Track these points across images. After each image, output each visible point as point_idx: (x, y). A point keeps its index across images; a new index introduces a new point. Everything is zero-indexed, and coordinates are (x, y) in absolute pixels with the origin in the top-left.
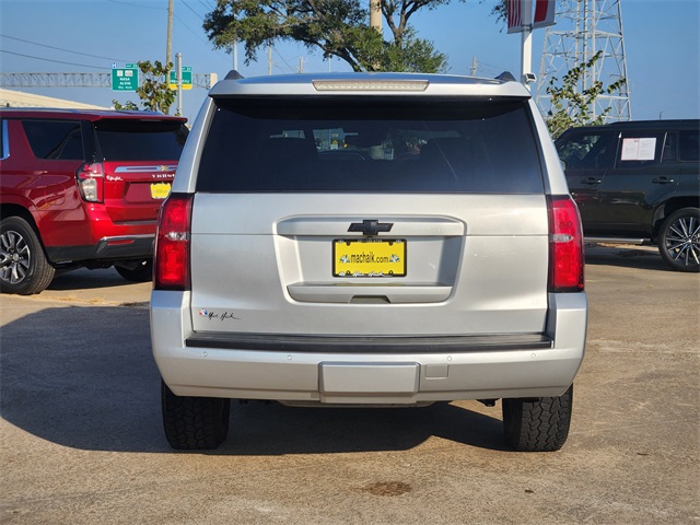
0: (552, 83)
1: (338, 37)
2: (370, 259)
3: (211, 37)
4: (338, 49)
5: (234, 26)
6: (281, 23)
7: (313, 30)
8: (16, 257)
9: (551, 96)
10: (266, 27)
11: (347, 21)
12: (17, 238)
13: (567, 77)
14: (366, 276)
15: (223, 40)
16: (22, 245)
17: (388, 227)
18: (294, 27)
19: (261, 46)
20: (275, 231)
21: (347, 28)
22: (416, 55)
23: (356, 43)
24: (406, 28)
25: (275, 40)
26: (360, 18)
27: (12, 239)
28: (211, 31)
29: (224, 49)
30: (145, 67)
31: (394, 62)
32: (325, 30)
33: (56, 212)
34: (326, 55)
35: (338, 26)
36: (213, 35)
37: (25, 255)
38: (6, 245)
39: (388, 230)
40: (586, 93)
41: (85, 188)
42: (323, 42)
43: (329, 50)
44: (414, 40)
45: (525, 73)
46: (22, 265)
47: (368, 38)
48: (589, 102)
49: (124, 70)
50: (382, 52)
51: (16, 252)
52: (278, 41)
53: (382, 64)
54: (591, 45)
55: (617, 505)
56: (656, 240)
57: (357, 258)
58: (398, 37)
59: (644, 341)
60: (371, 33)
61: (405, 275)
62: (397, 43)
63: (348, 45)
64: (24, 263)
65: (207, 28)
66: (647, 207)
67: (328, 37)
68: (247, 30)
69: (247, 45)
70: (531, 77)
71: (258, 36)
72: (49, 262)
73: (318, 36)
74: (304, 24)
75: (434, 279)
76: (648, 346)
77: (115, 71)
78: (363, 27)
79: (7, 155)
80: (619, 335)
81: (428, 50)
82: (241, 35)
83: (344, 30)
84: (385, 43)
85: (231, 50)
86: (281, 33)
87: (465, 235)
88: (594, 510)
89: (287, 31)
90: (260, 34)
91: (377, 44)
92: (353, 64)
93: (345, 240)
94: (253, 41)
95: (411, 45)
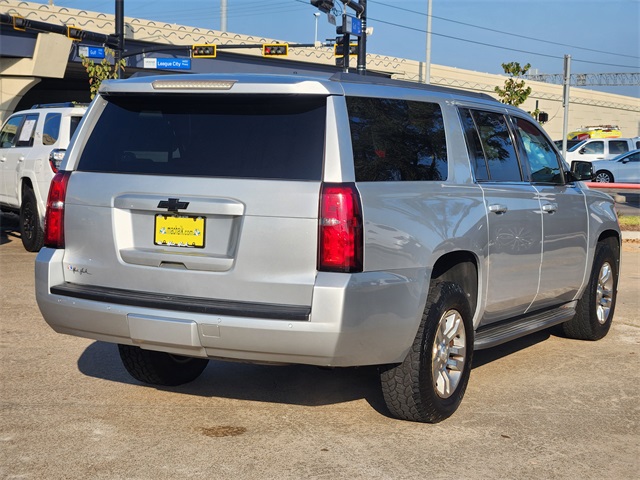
2: (180, 231)
14: (176, 246)
17: (185, 205)
20: (112, 205)
39: (185, 208)
57: (171, 230)
61: (203, 247)
75: (224, 253)
87: (244, 215)
93: (163, 215)
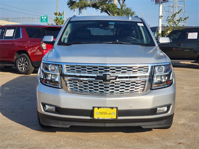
0: (168, 18)
1: (105, 7)
3: (69, 7)
4: (105, 10)
5: (76, 4)
6: (89, 3)
7: (98, 5)
8: (24, 64)
9: (167, 22)
10: (85, 4)
11: (107, 2)
12: (24, 59)
13: (172, 16)
15: (73, 8)
16: (25, 61)
18: (93, 4)
19: (83, 9)
21: (107, 4)
22: (127, 12)
23: (110, 8)
24: (124, 4)
25: (87, 8)
26: (111, 1)
27: (23, 59)
28: (69, 5)
29: (73, 10)
30: (56, 14)
31: (121, 14)
32: (101, 5)
33: (35, 52)
34: (101, 12)
35: (105, 4)
36: (70, 6)
37: (26, 64)
38: (21, 61)
40: (177, 21)
41: (43, 46)
42: (101, 8)
43: (102, 10)
44: (126, 8)
45: (160, 15)
46: (25, 67)
47: (113, 7)
48: (178, 23)
49: (44, 17)
50: (117, 11)
51: (24, 63)
52: (88, 8)
53: (117, 15)
54: (176, 9)
55: (193, 123)
56: (197, 61)
58: (122, 7)
59: (196, 86)
60: (114, 6)
62: (121, 8)
63: (108, 9)
64: (26, 66)
65: (68, 4)
66: (195, 52)
67: (102, 7)
68: (79, 5)
69: (79, 9)
70: (162, 16)
71: (82, 7)
72: (33, 66)
73: (99, 6)
74: (95, 3)
76: (197, 87)
77: (41, 17)
78: (112, 4)
79: (21, 37)
80: (189, 85)
81: (130, 11)
82: (78, 6)
83: (106, 5)
84: (118, 8)
85: (75, 11)
86: (89, 6)
88: (187, 124)
89: (90, 5)
90: (83, 6)
91: (116, 9)
92: (109, 14)
94: (81, 8)
95: (126, 9)
